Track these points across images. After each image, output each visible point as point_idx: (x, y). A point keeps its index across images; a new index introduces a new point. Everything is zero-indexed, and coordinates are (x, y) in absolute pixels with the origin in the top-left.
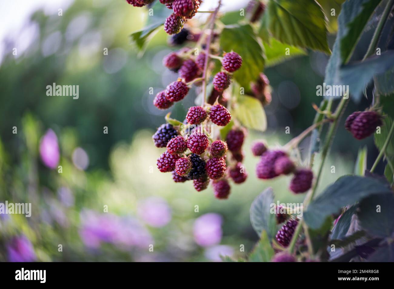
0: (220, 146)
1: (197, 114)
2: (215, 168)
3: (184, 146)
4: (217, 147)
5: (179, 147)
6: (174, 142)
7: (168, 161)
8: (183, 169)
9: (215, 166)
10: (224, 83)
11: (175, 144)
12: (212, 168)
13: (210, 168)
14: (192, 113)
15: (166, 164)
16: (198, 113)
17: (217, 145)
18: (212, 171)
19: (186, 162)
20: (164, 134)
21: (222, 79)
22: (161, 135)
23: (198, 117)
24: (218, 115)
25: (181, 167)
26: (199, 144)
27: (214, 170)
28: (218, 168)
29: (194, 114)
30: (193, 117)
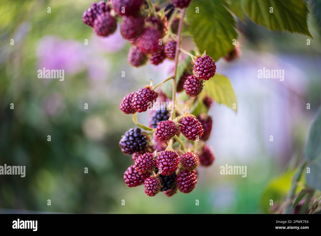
0: (192, 162)
1: (167, 132)
2: (185, 184)
3: (153, 165)
4: (188, 163)
5: (147, 167)
6: (142, 162)
7: (137, 178)
8: (152, 191)
9: (186, 182)
10: (196, 91)
11: (144, 164)
12: (183, 183)
13: (180, 183)
14: (161, 131)
15: (134, 181)
16: (168, 130)
17: (188, 161)
18: (182, 187)
19: (155, 184)
20: (132, 142)
21: (194, 86)
22: (128, 143)
23: (167, 134)
24: (189, 130)
25: (150, 189)
26: (169, 168)
27: (185, 186)
28: (188, 184)
29: (164, 132)
30: (162, 135)
